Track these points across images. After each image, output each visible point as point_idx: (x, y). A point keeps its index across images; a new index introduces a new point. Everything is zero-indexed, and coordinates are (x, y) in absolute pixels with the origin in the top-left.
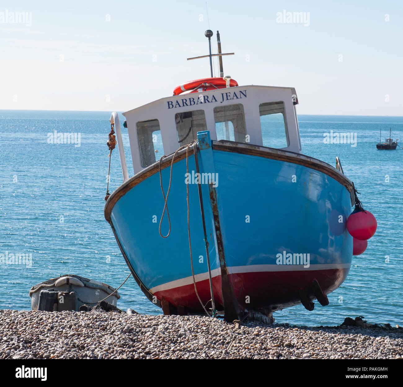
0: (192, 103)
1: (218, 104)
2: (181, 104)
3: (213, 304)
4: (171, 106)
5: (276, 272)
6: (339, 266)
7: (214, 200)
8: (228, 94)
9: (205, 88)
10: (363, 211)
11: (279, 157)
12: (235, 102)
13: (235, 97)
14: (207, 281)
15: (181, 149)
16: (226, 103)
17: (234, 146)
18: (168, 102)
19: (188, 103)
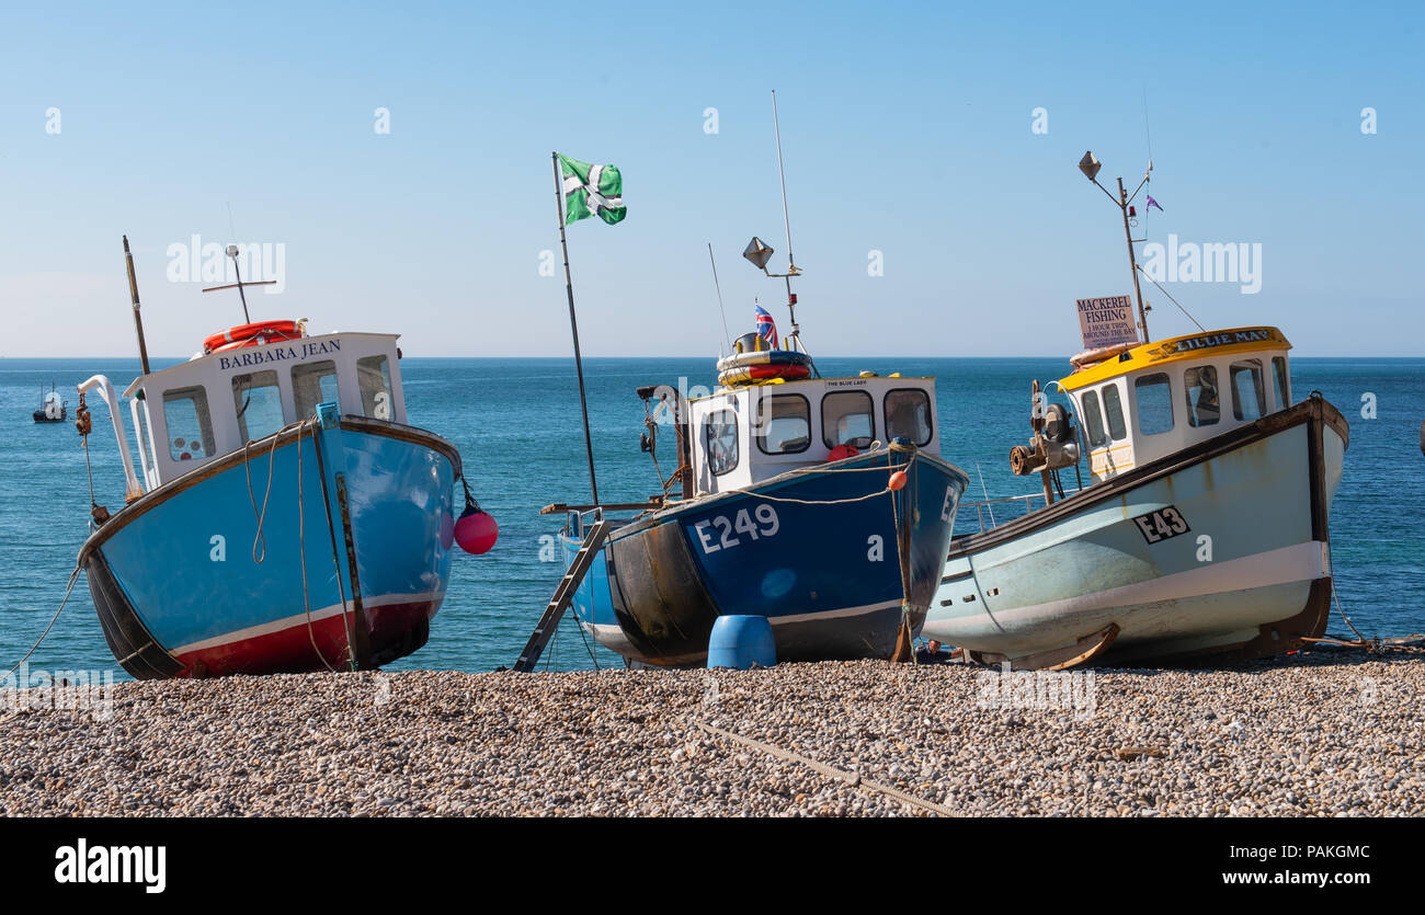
0: (259, 360)
1: (298, 361)
2: (242, 362)
3: (351, 653)
4: (225, 365)
5: (400, 605)
6: (435, 595)
7: (344, 503)
8: (313, 346)
9: (269, 339)
10: (480, 511)
11: (390, 433)
12: (323, 357)
13: (323, 351)
14: (306, 626)
15: (285, 430)
16: (309, 359)
17: (363, 422)
18: (222, 360)
19: (253, 360)
